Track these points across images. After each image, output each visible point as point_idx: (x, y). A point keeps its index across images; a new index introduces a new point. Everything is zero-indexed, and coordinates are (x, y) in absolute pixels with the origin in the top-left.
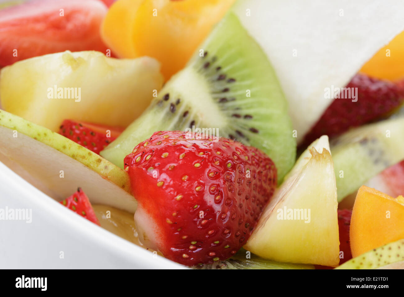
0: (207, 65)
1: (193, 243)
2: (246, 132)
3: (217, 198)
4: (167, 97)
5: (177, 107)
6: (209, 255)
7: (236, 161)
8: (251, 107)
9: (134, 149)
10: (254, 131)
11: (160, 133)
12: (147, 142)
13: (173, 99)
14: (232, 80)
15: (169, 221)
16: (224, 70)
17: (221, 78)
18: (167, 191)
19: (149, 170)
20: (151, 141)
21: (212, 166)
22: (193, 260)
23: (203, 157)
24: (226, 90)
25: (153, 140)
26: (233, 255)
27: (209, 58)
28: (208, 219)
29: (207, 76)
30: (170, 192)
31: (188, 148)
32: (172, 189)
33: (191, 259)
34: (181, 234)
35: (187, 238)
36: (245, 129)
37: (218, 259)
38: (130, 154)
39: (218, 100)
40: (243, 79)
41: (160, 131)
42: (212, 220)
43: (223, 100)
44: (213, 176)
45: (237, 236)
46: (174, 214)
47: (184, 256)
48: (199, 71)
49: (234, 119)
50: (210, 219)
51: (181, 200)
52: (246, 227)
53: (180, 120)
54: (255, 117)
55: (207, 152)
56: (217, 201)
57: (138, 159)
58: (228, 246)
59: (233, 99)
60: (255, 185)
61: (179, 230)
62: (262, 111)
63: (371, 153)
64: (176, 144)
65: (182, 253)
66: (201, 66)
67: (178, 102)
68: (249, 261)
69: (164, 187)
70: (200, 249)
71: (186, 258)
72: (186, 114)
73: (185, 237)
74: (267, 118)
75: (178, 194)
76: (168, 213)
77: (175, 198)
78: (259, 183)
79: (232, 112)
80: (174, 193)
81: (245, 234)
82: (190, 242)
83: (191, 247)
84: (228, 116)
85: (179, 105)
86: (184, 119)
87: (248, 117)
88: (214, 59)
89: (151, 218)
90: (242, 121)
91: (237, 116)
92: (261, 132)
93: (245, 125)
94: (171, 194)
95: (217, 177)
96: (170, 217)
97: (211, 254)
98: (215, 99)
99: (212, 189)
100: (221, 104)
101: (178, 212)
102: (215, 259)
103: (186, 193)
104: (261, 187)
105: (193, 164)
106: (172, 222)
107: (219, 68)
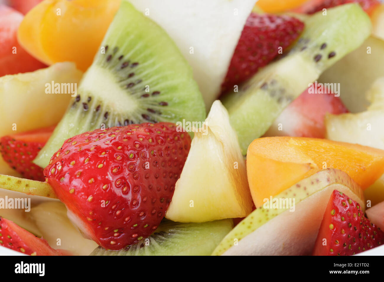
0: (109, 58)
1: (116, 231)
2: (157, 108)
3: (125, 189)
4: (78, 98)
5: (89, 105)
6: (132, 237)
7: (138, 149)
8: (157, 84)
9: (51, 160)
10: (165, 104)
11: (69, 141)
12: (59, 152)
13: (84, 99)
14: (135, 64)
15: (89, 219)
16: (126, 58)
17: (125, 65)
18: (79, 196)
19: (61, 180)
20: (61, 150)
21: (114, 162)
22: (120, 244)
23: (105, 157)
24: (131, 75)
25: (64, 149)
26: (155, 230)
27: (110, 52)
28: (121, 209)
29: (110, 68)
30: (81, 196)
31: (91, 151)
32: (83, 193)
33: (118, 244)
34: (103, 226)
35: (108, 229)
36: (155, 105)
37: (142, 238)
38: (47, 167)
39: (126, 87)
40: (145, 59)
41: (69, 138)
42: (124, 209)
43: (130, 85)
44: (116, 171)
45: (153, 214)
46: (91, 213)
47: (112, 242)
48: (103, 67)
49: (143, 99)
50: (123, 209)
51: (93, 200)
52: (162, 202)
53: (94, 116)
54: (162, 92)
55: (108, 151)
56: (124, 192)
57: (53, 170)
58: (147, 225)
59: (140, 81)
60: (164, 161)
61: (100, 224)
62: (169, 83)
63: (273, 94)
64: (81, 149)
65: (110, 241)
66: (105, 60)
67: (90, 99)
68: (172, 230)
69: (76, 193)
70: (123, 234)
71: (114, 245)
72: (98, 108)
73: (107, 229)
74: (173, 89)
75: (88, 196)
76: (86, 213)
77: (87, 200)
78: (168, 158)
79: (139, 94)
80: (85, 196)
81: (162, 208)
82: (113, 231)
83: (116, 235)
84: (138, 98)
85: (91, 102)
86: (97, 113)
87: (156, 93)
88: (116, 50)
89: (78, 217)
90: (151, 98)
91: (146, 96)
92: (170, 104)
93: (155, 101)
94: (82, 198)
95: (120, 171)
96: (89, 216)
97: (133, 236)
98: (122, 86)
99: (118, 183)
100: (129, 90)
101: (93, 211)
102: (139, 239)
103: (95, 193)
104: (171, 160)
105: (97, 166)
106: (92, 219)
107: (121, 57)
